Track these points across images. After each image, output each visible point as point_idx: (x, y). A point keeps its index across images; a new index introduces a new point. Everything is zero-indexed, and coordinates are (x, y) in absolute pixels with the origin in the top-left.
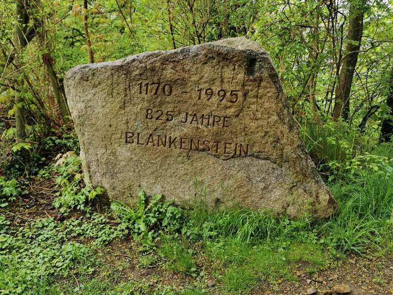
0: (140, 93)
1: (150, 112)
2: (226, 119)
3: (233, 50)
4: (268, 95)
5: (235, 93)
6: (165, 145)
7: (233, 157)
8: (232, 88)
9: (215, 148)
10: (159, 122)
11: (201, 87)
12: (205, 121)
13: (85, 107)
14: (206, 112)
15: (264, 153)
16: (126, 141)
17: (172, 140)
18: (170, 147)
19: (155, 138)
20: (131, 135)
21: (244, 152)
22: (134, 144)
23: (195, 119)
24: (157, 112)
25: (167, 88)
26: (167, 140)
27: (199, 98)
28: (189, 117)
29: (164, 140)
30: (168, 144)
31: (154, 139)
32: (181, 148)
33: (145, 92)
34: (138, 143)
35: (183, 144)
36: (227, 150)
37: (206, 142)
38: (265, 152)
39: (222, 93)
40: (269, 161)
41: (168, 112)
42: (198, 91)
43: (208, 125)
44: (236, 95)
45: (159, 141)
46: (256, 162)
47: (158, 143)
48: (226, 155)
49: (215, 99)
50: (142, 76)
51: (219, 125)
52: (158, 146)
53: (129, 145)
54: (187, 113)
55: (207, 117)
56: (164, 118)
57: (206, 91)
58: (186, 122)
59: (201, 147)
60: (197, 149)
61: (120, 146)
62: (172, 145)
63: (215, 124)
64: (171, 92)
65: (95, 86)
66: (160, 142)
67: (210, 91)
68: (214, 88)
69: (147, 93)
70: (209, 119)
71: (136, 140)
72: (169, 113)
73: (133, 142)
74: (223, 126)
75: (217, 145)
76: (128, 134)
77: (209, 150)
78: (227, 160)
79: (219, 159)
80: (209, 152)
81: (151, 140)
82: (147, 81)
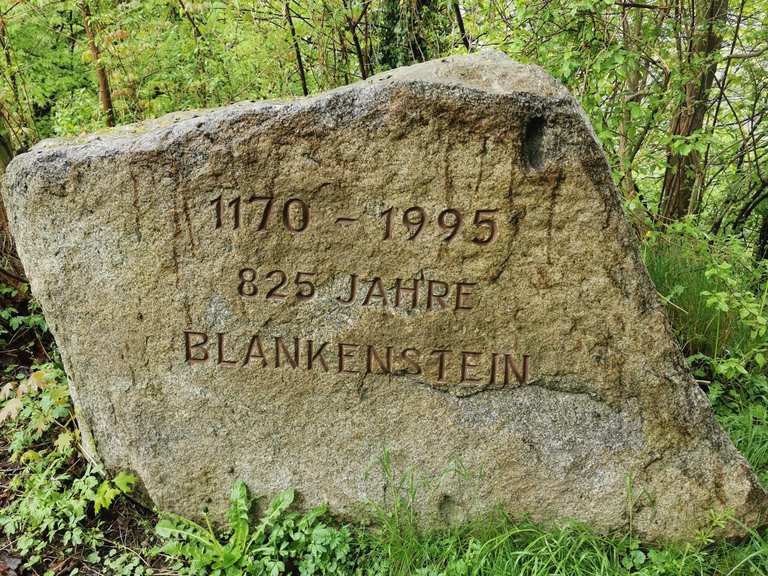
0: (219, 225)
1: (248, 276)
2: (464, 289)
3: (479, 96)
4: (582, 218)
5: (488, 216)
6: (295, 363)
7: (484, 389)
8: (478, 205)
9: (435, 369)
10: (275, 303)
11: (390, 203)
12: (406, 297)
13: (64, 269)
14: (407, 272)
15: (570, 377)
16: (188, 356)
17: (315, 350)
18: (310, 367)
19: (268, 345)
20: (200, 339)
21: (517, 376)
22: (210, 363)
23: (376, 291)
24: (269, 275)
25: (293, 209)
26: (302, 351)
27: (387, 236)
28: (359, 285)
29: (291, 349)
30: (303, 361)
31: (264, 348)
32: (341, 368)
33: (233, 223)
34: (220, 360)
35: (346, 361)
36: (469, 372)
37: (408, 353)
38: (572, 373)
39: (450, 219)
40: (583, 397)
41: (299, 274)
42: (383, 214)
43: (414, 305)
44: (490, 222)
45: (277, 353)
46: (548, 399)
47: (277, 358)
48: (466, 384)
49: (431, 236)
50: (222, 178)
51: (443, 306)
52: (277, 365)
53: (196, 367)
54: (354, 277)
55: (410, 285)
56: (290, 290)
57: (406, 213)
58: (350, 300)
59: (396, 366)
60: (386, 371)
61: (170, 369)
62: (316, 363)
63: (434, 301)
64: (305, 219)
65: (86, 211)
66: (282, 355)
67: (416, 214)
68: (426, 205)
69: (237, 225)
70: (415, 289)
71: (213, 353)
72: (303, 278)
73: (206, 357)
74: (457, 307)
75: (441, 359)
76: (191, 337)
77: (419, 372)
78: (468, 396)
79: (446, 395)
80: (420, 377)
81: (255, 350)
82: (236, 193)
